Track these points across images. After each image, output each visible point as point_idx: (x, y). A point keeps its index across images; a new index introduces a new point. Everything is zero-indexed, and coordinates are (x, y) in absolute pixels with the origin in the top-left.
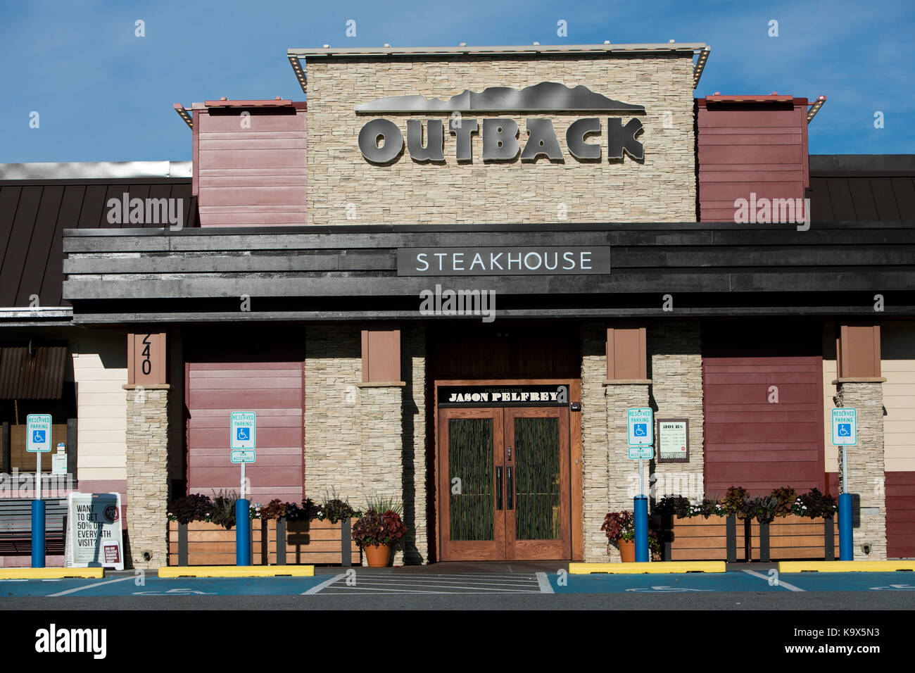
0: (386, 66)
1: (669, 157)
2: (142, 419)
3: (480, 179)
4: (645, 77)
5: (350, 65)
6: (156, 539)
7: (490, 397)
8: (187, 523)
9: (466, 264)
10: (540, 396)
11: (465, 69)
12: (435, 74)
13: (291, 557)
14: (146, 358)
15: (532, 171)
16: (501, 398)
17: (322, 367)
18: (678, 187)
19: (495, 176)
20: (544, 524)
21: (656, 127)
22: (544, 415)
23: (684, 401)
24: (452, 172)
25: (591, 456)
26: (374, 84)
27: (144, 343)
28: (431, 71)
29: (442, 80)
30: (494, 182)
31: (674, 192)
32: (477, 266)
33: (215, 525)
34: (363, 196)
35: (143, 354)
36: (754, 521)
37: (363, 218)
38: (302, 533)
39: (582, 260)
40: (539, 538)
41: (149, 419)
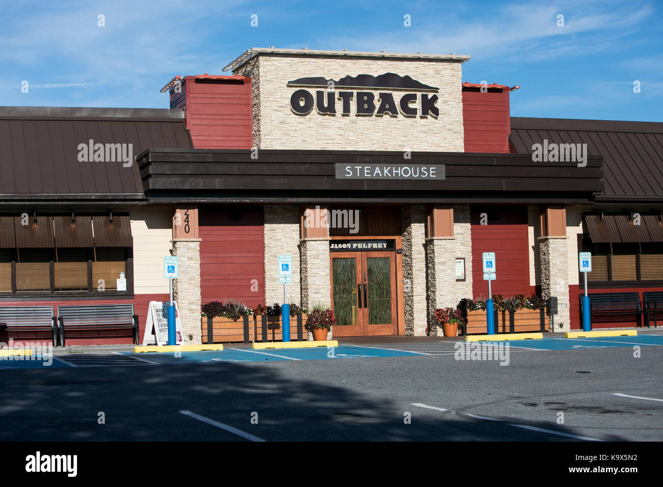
0: (303, 60)
1: (450, 117)
2: (186, 259)
3: (353, 125)
4: (437, 72)
5: (283, 58)
6: (195, 327)
7: (352, 246)
8: (212, 318)
9: (372, 173)
10: (378, 245)
11: (345, 63)
12: (329, 66)
13: (270, 337)
14: (186, 223)
15: (381, 121)
16: (358, 246)
17: (274, 229)
18: (455, 133)
19: (362, 123)
20: (383, 315)
21: (443, 99)
22: (382, 256)
23: (462, 248)
24: (339, 121)
25: (416, 278)
26: (296, 69)
27: (185, 214)
28: (327, 64)
29: (332, 69)
30: (361, 127)
31: (454, 135)
32: (378, 174)
33: (228, 319)
34: (292, 133)
35: (185, 221)
36: (507, 312)
37: (292, 145)
38: (276, 323)
39: (431, 172)
40: (381, 323)
41: (190, 258)
